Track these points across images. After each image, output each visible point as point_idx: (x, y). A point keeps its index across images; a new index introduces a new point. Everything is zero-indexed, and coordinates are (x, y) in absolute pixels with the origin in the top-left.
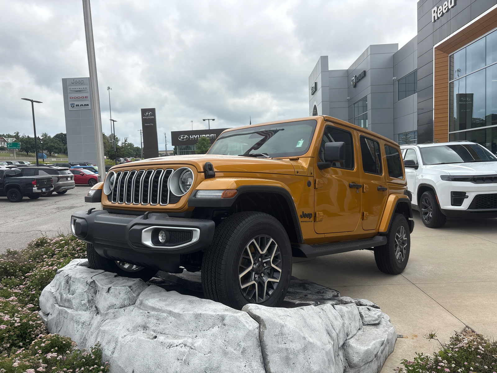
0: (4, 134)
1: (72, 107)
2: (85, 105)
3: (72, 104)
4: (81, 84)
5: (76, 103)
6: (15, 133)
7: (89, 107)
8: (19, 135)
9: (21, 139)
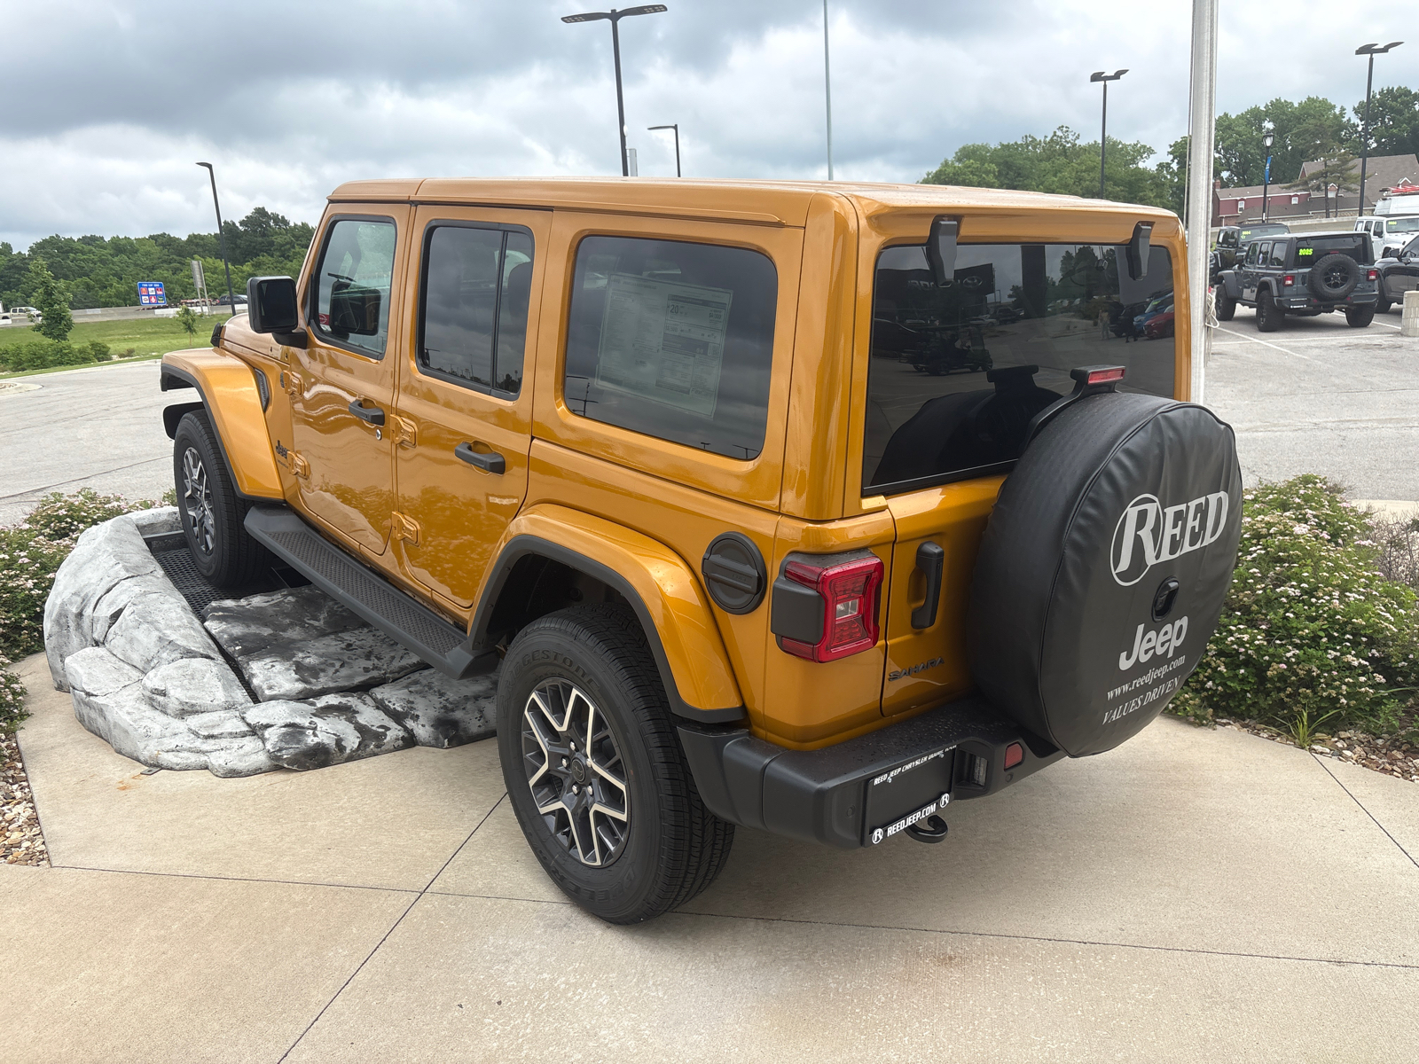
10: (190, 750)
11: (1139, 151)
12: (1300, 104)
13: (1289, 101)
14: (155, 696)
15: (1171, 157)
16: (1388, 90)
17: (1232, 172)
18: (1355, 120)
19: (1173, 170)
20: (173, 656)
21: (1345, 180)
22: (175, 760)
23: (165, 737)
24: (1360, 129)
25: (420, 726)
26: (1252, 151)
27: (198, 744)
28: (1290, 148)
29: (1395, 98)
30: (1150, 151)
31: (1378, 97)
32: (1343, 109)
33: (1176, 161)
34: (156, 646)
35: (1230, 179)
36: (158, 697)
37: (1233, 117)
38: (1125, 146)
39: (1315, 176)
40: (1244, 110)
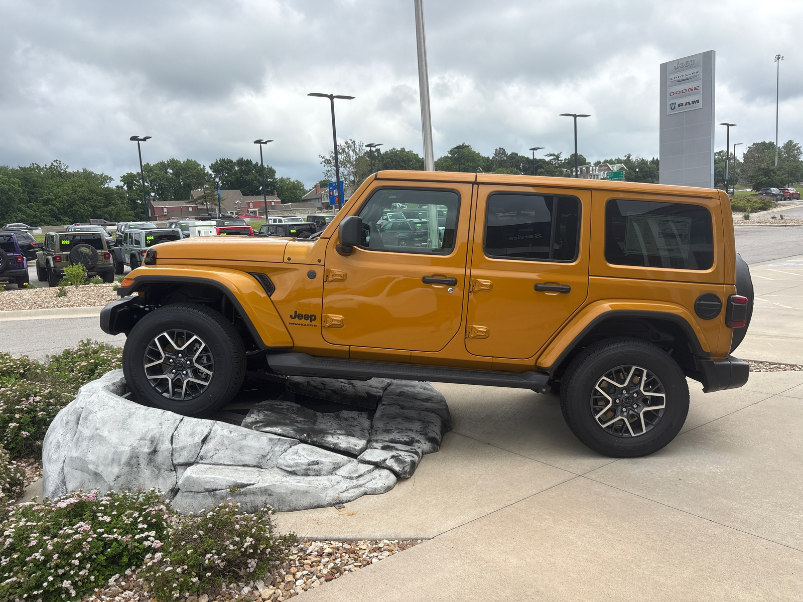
0: (611, 160)
1: (672, 109)
2: (693, 102)
3: (673, 104)
4: (690, 67)
5: (679, 101)
6: (625, 156)
7: (700, 105)
8: (631, 159)
9: (631, 164)
10: (353, 487)
11: (104, 178)
12: (184, 162)
13: (178, 160)
14: (310, 467)
15: (123, 183)
16: (223, 159)
17: (155, 193)
18: (210, 172)
19: (125, 190)
20: (285, 447)
21: (214, 200)
22: (350, 495)
23: (334, 485)
24: (213, 176)
25: (424, 444)
26: (165, 183)
27: (355, 482)
28: (182, 183)
29: (227, 163)
30: (111, 179)
31: (219, 162)
32: (204, 166)
33: (126, 185)
34: (269, 445)
35: (155, 197)
36: (313, 466)
37: (152, 165)
38: (96, 175)
39: (200, 198)
40: (157, 163)
